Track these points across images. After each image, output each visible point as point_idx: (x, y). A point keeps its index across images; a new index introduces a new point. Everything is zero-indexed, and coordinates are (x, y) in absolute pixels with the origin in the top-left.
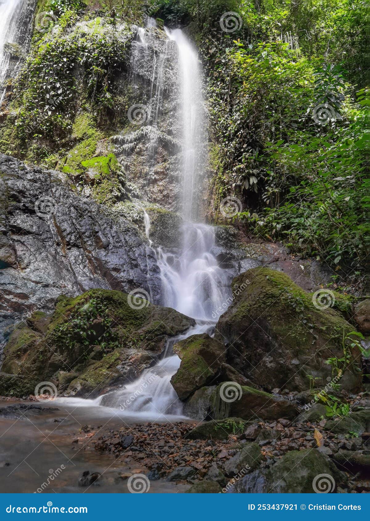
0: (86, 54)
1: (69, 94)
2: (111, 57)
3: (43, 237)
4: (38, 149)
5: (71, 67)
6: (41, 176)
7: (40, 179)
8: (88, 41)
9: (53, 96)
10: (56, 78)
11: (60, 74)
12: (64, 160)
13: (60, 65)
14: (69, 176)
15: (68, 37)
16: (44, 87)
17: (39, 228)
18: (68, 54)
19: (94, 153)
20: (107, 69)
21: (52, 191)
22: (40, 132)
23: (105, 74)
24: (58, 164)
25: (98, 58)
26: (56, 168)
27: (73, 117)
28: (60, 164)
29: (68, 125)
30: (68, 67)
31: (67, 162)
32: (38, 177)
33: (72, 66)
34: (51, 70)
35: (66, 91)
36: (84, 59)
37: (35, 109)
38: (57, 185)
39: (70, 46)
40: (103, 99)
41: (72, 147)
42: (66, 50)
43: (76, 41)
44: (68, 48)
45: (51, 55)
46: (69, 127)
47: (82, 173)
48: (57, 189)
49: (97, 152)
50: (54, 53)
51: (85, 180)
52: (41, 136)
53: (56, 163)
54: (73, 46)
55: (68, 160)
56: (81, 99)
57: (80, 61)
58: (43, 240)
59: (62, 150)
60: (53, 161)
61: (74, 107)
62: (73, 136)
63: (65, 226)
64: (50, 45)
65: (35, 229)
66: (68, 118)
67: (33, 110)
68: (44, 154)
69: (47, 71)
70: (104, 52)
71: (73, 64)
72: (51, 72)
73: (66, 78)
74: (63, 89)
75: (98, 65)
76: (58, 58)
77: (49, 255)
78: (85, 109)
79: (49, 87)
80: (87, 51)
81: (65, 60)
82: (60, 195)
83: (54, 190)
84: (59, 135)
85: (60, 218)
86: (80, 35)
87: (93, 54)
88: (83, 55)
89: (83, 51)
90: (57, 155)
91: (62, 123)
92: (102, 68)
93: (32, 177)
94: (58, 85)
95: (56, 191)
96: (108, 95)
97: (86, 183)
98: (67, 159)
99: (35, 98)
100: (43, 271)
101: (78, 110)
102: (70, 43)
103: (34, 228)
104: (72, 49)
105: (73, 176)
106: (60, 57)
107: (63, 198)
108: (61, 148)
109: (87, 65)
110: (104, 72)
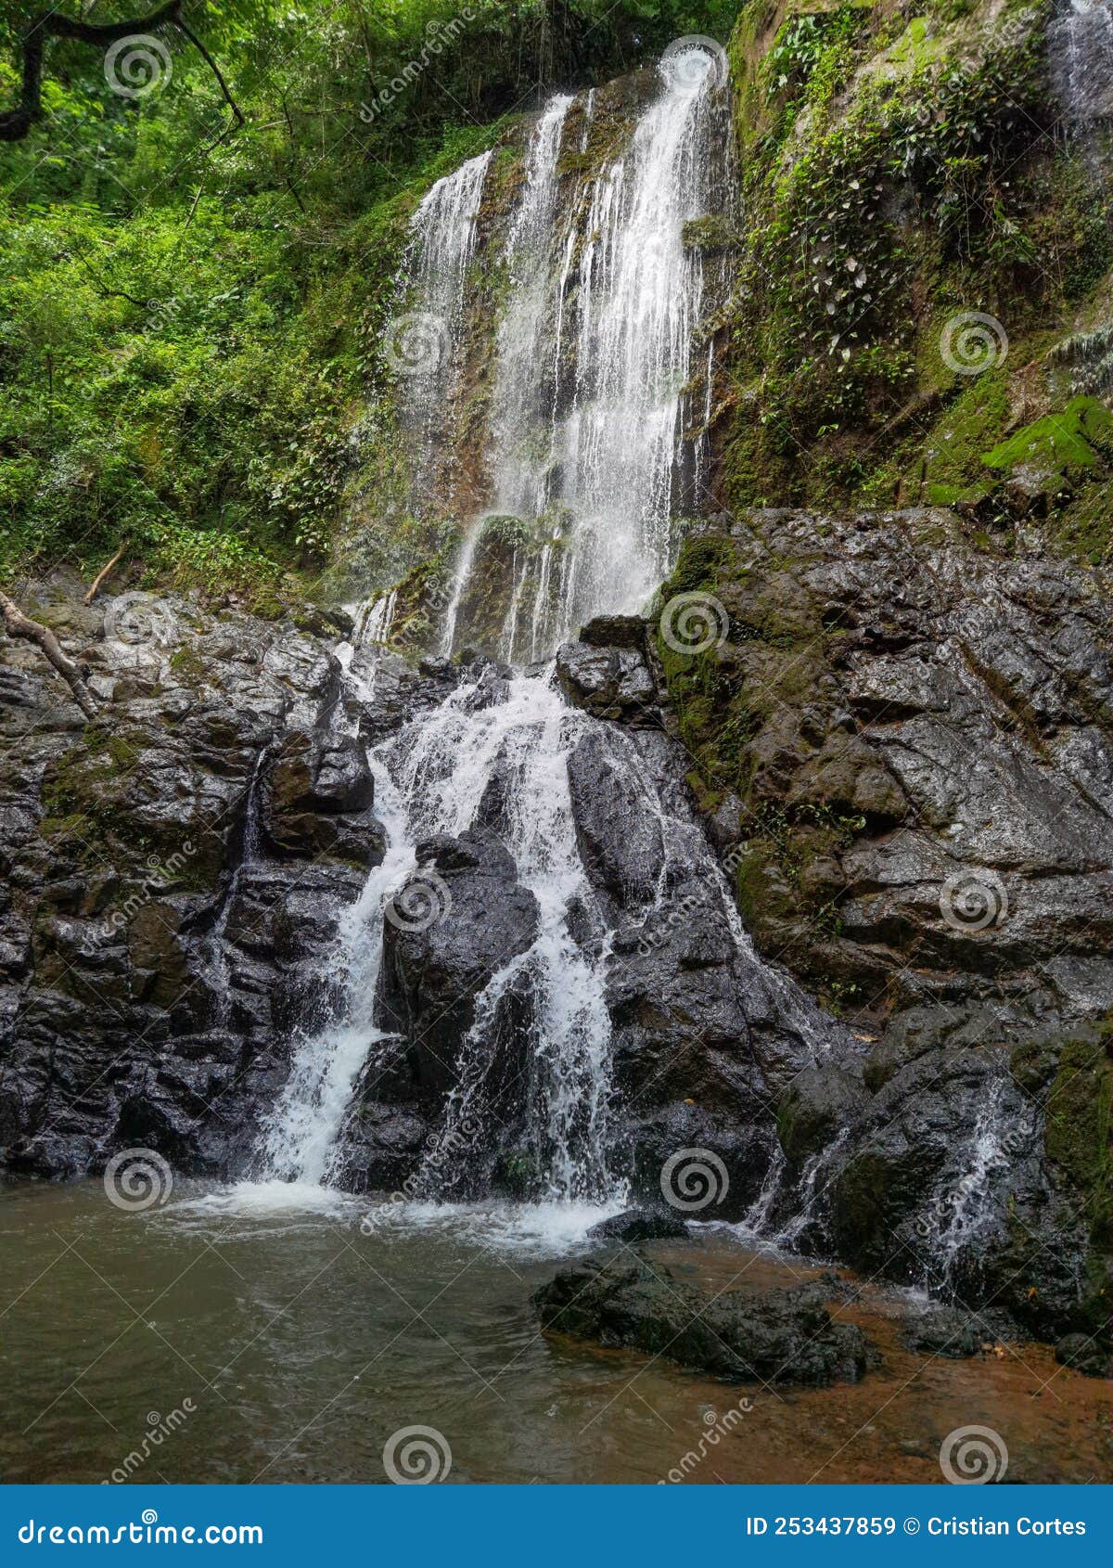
0: (913, 138)
1: (888, 277)
2: (991, 110)
3: (956, 714)
4: (833, 467)
5: (877, 198)
6: (882, 534)
7: (884, 546)
8: (906, 100)
9: (845, 302)
10: (843, 247)
11: (849, 234)
12: (916, 471)
13: (846, 206)
14: (959, 511)
15: (845, 122)
16: (816, 288)
17: (933, 688)
18: (859, 165)
19: (1004, 417)
20: (989, 152)
21: (928, 569)
22: (830, 418)
23: (985, 167)
24: (902, 490)
25: (952, 133)
26: (901, 501)
27: (911, 338)
28: (908, 487)
29: (904, 366)
30: (869, 201)
31: (929, 473)
32: (873, 540)
33: (877, 193)
34: (821, 234)
35: (877, 272)
36: (910, 155)
37: (804, 361)
38: (939, 546)
39: (859, 142)
40: (998, 244)
41: (929, 427)
42: (851, 156)
43: (872, 120)
44: (857, 148)
45: (811, 192)
46: (910, 370)
47: (995, 490)
48: (943, 559)
49: (1017, 410)
50: (820, 183)
51: (1012, 508)
52: (836, 427)
53: (896, 488)
54: (868, 136)
55: (929, 468)
56: (923, 276)
57: (900, 168)
58: (960, 726)
59: (905, 446)
60: (888, 485)
61: (909, 307)
62: (927, 392)
63: (1012, 664)
64: (802, 168)
65: (924, 697)
66: (898, 348)
67: (799, 364)
68: (855, 472)
69: (812, 241)
70: (967, 103)
71: (879, 188)
72: (824, 239)
73: (867, 237)
74: (869, 270)
75: (957, 153)
76: (833, 192)
77: (999, 769)
78: (944, 301)
79: (829, 282)
80: (911, 129)
81: (855, 185)
82: (957, 573)
83: (933, 564)
84: (884, 406)
85: (984, 644)
86: (878, 98)
87: (933, 129)
88: (903, 147)
89: (900, 135)
90: (891, 465)
91: (885, 369)
92: (972, 154)
93: (863, 547)
94: (852, 265)
95: (941, 567)
96: (1010, 227)
97: (1017, 514)
98: (925, 465)
99: (797, 330)
100: (1007, 824)
101: (922, 313)
102: (856, 135)
103: (923, 692)
104: (866, 146)
105: (968, 506)
106: (840, 186)
107: (969, 580)
108: (897, 441)
109: (923, 169)
110: (982, 164)
